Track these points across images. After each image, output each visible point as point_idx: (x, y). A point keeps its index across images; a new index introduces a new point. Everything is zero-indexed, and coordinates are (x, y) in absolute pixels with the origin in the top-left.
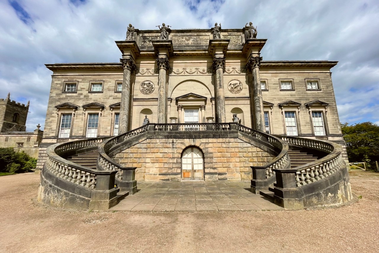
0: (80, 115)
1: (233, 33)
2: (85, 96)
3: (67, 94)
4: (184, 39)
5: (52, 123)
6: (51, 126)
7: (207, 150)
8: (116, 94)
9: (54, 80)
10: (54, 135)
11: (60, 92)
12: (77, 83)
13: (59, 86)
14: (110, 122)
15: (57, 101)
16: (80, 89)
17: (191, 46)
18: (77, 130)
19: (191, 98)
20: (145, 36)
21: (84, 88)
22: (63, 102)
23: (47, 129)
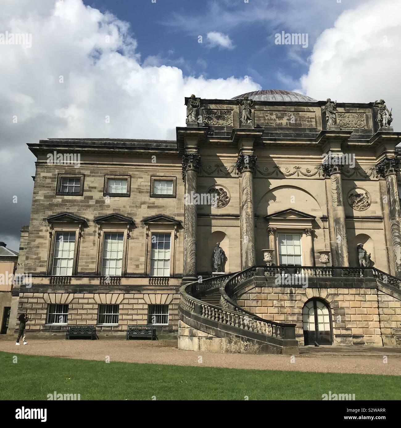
0: (90, 234)
1: (353, 110)
2: (97, 202)
3: (65, 197)
4: (274, 117)
5: (40, 249)
6: (38, 254)
7: (336, 304)
8: (153, 200)
9: (39, 170)
10: (44, 269)
11: (52, 193)
12: (82, 178)
13: (48, 181)
14: (144, 249)
15: (48, 208)
16: (88, 189)
17: (285, 128)
18: (86, 263)
19: (293, 217)
20: (210, 109)
21: (95, 188)
22: (59, 210)
23: (32, 259)
